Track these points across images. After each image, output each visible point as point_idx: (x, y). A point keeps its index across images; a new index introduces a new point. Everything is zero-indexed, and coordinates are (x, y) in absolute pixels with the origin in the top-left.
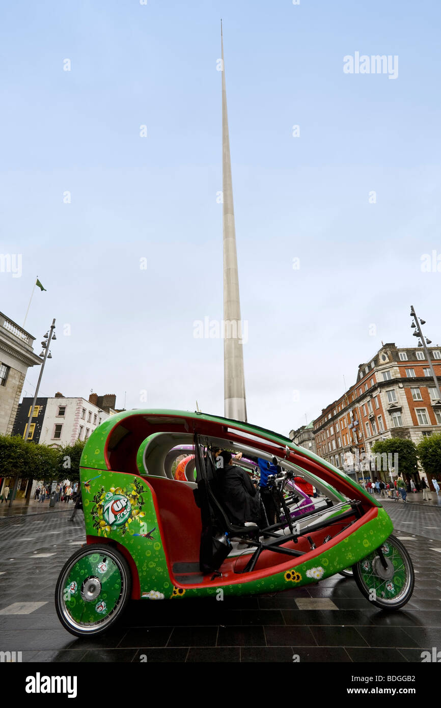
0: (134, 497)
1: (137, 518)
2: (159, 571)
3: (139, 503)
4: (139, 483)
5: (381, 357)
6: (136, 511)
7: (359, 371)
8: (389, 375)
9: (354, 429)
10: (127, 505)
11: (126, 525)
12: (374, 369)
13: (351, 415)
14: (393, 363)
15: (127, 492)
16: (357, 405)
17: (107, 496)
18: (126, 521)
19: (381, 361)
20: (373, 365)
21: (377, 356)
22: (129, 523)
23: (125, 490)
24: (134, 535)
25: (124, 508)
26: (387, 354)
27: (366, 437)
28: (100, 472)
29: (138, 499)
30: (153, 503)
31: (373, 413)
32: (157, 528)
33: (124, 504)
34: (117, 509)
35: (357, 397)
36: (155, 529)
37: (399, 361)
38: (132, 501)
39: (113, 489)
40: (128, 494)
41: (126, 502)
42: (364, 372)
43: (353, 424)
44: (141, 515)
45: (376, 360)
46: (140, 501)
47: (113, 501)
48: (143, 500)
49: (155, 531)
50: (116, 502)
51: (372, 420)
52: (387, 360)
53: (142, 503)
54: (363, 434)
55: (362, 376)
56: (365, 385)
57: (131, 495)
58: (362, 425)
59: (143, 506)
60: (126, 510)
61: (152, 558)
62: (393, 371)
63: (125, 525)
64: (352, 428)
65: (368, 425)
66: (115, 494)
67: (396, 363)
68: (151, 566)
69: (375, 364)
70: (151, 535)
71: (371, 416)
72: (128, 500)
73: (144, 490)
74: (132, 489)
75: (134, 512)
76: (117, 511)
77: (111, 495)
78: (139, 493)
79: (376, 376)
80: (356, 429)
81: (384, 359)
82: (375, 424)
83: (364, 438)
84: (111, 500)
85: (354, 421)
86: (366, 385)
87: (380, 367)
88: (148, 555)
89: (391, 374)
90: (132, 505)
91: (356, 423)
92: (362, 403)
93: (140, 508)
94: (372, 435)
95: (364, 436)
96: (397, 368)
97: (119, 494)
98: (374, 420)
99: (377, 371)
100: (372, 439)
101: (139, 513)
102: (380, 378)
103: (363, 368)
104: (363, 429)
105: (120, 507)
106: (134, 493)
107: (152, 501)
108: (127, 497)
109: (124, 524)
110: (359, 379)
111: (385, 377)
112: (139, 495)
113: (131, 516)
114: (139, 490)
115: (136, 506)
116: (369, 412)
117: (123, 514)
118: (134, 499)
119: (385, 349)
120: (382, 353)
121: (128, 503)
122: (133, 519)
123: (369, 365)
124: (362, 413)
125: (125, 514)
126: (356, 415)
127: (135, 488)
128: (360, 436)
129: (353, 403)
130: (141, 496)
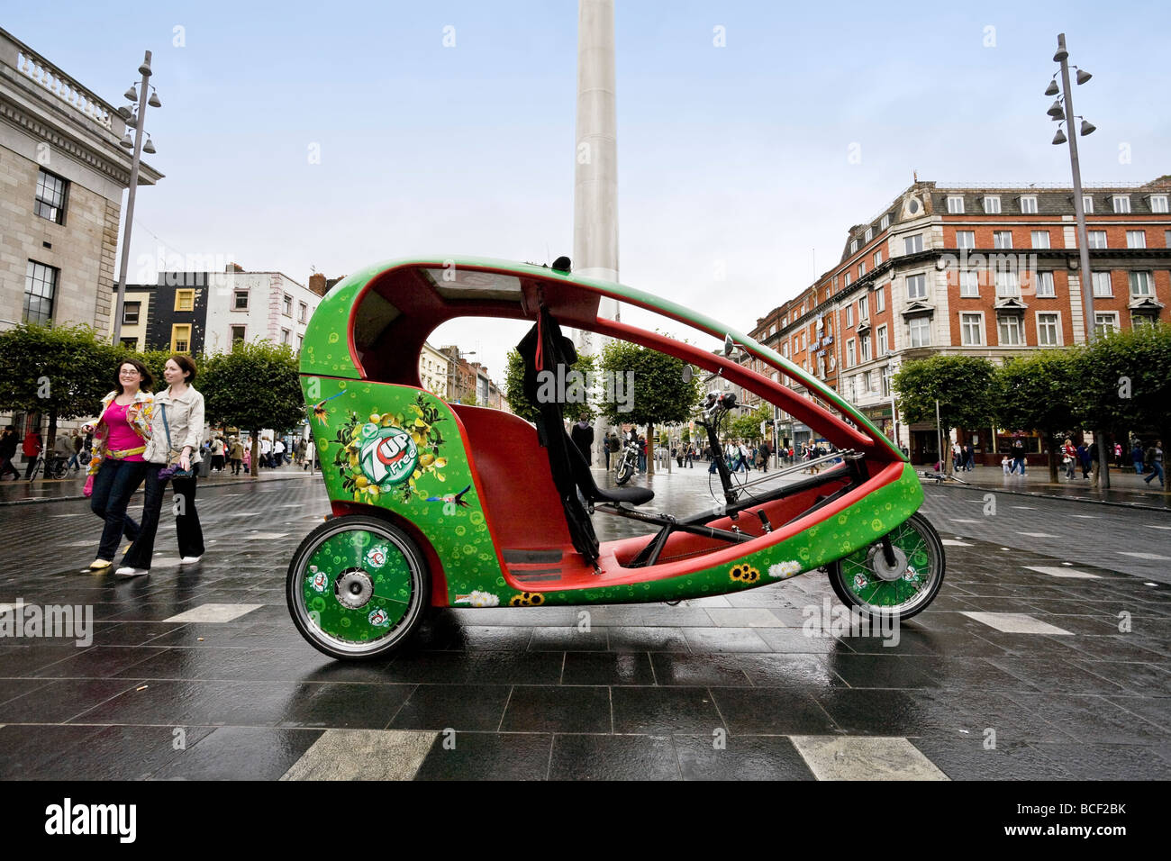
0: (421, 431)
1: (431, 469)
2: (485, 559)
3: (433, 441)
4: (428, 404)
5: (906, 205)
6: (429, 456)
7: (850, 239)
8: (919, 243)
9: (822, 353)
10: (408, 445)
11: (411, 482)
12: (889, 231)
13: (820, 325)
14: (933, 218)
15: (405, 422)
16: (836, 307)
17: (366, 431)
18: (410, 475)
19: (907, 214)
20: (885, 224)
21: (899, 203)
22: (416, 478)
23: (400, 418)
24: (428, 500)
25: (404, 452)
26: (922, 199)
27: (844, 367)
28: (343, 384)
29: (429, 434)
30: (461, 440)
31: (868, 322)
32: (473, 486)
33: (403, 445)
34: (388, 454)
35: (837, 291)
36: (469, 487)
37: (946, 215)
38: (418, 439)
39: (376, 417)
40: (408, 425)
41: (406, 441)
42: (861, 241)
43: (821, 343)
44: (439, 463)
45: (894, 214)
46: (434, 437)
47: (380, 440)
48: (439, 436)
49: (470, 492)
50: (385, 440)
51: (863, 334)
52: (920, 211)
53: (439, 442)
54: (840, 361)
55: (854, 248)
56: (860, 265)
57: (414, 428)
58: (839, 345)
59: (440, 447)
60: (407, 456)
61: (468, 539)
62: (930, 234)
63: (408, 483)
64: (817, 351)
65: (854, 344)
66: (383, 427)
67: (940, 218)
68: (468, 553)
69: (891, 221)
70: (463, 498)
71: (862, 326)
72: (409, 438)
73: (441, 415)
74: (415, 416)
75: (423, 459)
76: (388, 458)
77: (373, 428)
78: (430, 422)
79: (889, 246)
80: (826, 352)
81: (914, 208)
82: (869, 341)
83: (840, 368)
84: (376, 438)
85: (824, 337)
86: (864, 265)
87: (903, 226)
88: (461, 534)
89: (924, 241)
90: (418, 445)
91: (827, 341)
92: (846, 302)
93: (436, 451)
94: (858, 363)
95: (840, 365)
96: (941, 228)
97: (390, 427)
98: (868, 334)
99: (895, 235)
100: (857, 371)
101: (433, 460)
102: (897, 248)
103: (858, 233)
104: (840, 353)
105: (396, 451)
106: (419, 423)
107: (458, 436)
108: (407, 430)
109: (406, 480)
110: (847, 254)
111: (909, 246)
112: (430, 427)
113: (418, 466)
114: (429, 417)
115: (426, 446)
116: (861, 318)
117: (402, 463)
118: (422, 434)
119: (919, 188)
120: (913, 196)
121: (410, 442)
122: (423, 470)
123: (875, 227)
124: (844, 321)
125: (405, 462)
126: (829, 325)
127: (421, 414)
128: (832, 365)
129: (829, 303)
130: (435, 429)
